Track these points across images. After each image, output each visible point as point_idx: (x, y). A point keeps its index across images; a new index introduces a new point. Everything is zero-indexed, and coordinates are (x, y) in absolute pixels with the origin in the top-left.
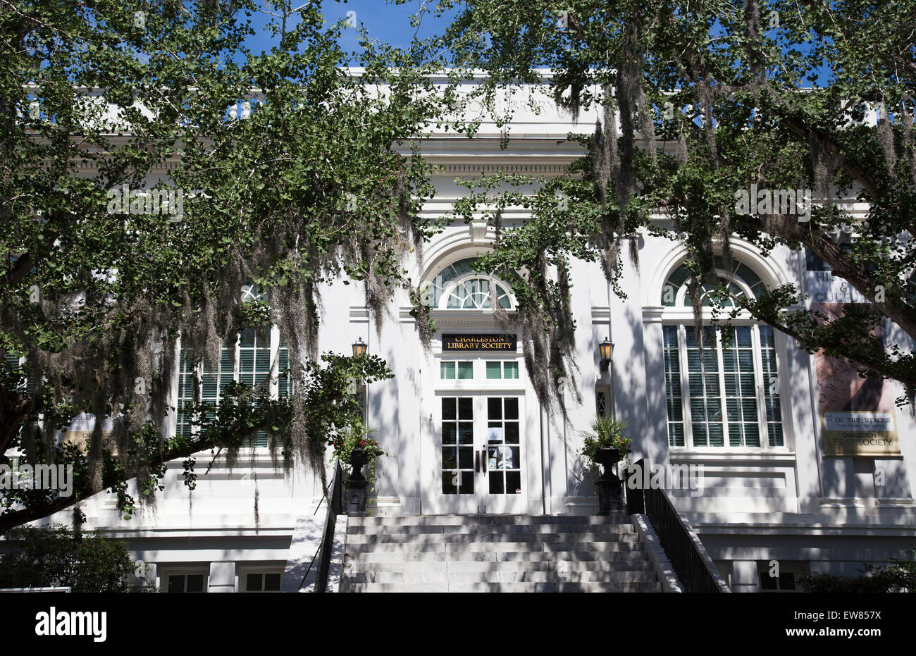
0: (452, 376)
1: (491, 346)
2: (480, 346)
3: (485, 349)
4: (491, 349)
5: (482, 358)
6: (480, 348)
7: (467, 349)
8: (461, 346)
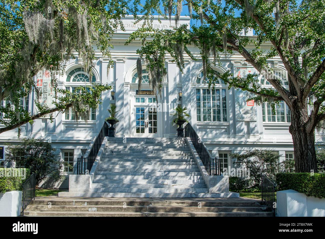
0: (139, 102)
1: (149, 93)
2: (146, 93)
3: (148, 94)
4: (149, 94)
5: (147, 97)
6: (147, 94)
7: (143, 94)
8: (141, 93)
